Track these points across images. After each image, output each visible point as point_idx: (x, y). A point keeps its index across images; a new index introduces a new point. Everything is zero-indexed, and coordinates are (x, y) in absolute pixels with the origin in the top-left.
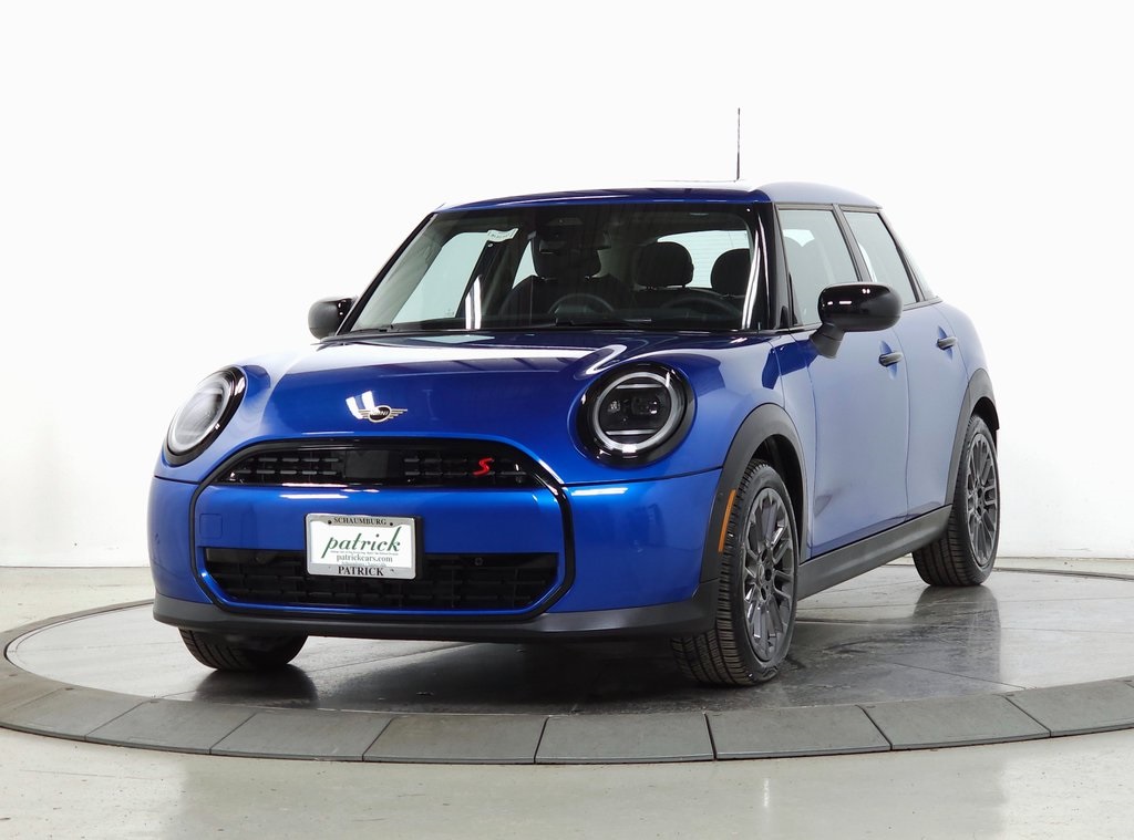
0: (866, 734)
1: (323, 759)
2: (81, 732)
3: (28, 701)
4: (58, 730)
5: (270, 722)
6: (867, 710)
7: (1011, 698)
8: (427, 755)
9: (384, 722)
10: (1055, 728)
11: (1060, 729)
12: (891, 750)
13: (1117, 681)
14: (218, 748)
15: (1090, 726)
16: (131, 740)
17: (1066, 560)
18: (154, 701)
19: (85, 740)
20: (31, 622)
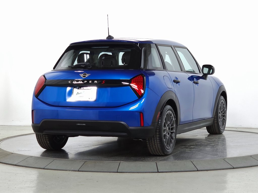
0: (192, 167)
1: (69, 170)
2: (15, 163)
3: (2, 156)
4: (10, 163)
5: (58, 162)
6: (192, 162)
7: (225, 159)
8: (93, 170)
9: (83, 162)
10: (235, 167)
11: (236, 167)
12: (198, 171)
13: (249, 156)
14: (46, 168)
15: (243, 166)
16: (26, 166)
17: (236, 128)
18: (31, 157)
19: (16, 165)
20: (3, 138)
